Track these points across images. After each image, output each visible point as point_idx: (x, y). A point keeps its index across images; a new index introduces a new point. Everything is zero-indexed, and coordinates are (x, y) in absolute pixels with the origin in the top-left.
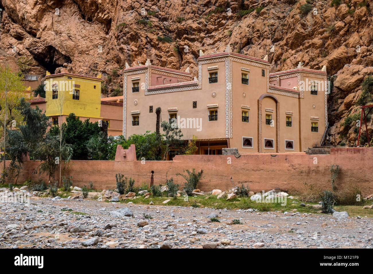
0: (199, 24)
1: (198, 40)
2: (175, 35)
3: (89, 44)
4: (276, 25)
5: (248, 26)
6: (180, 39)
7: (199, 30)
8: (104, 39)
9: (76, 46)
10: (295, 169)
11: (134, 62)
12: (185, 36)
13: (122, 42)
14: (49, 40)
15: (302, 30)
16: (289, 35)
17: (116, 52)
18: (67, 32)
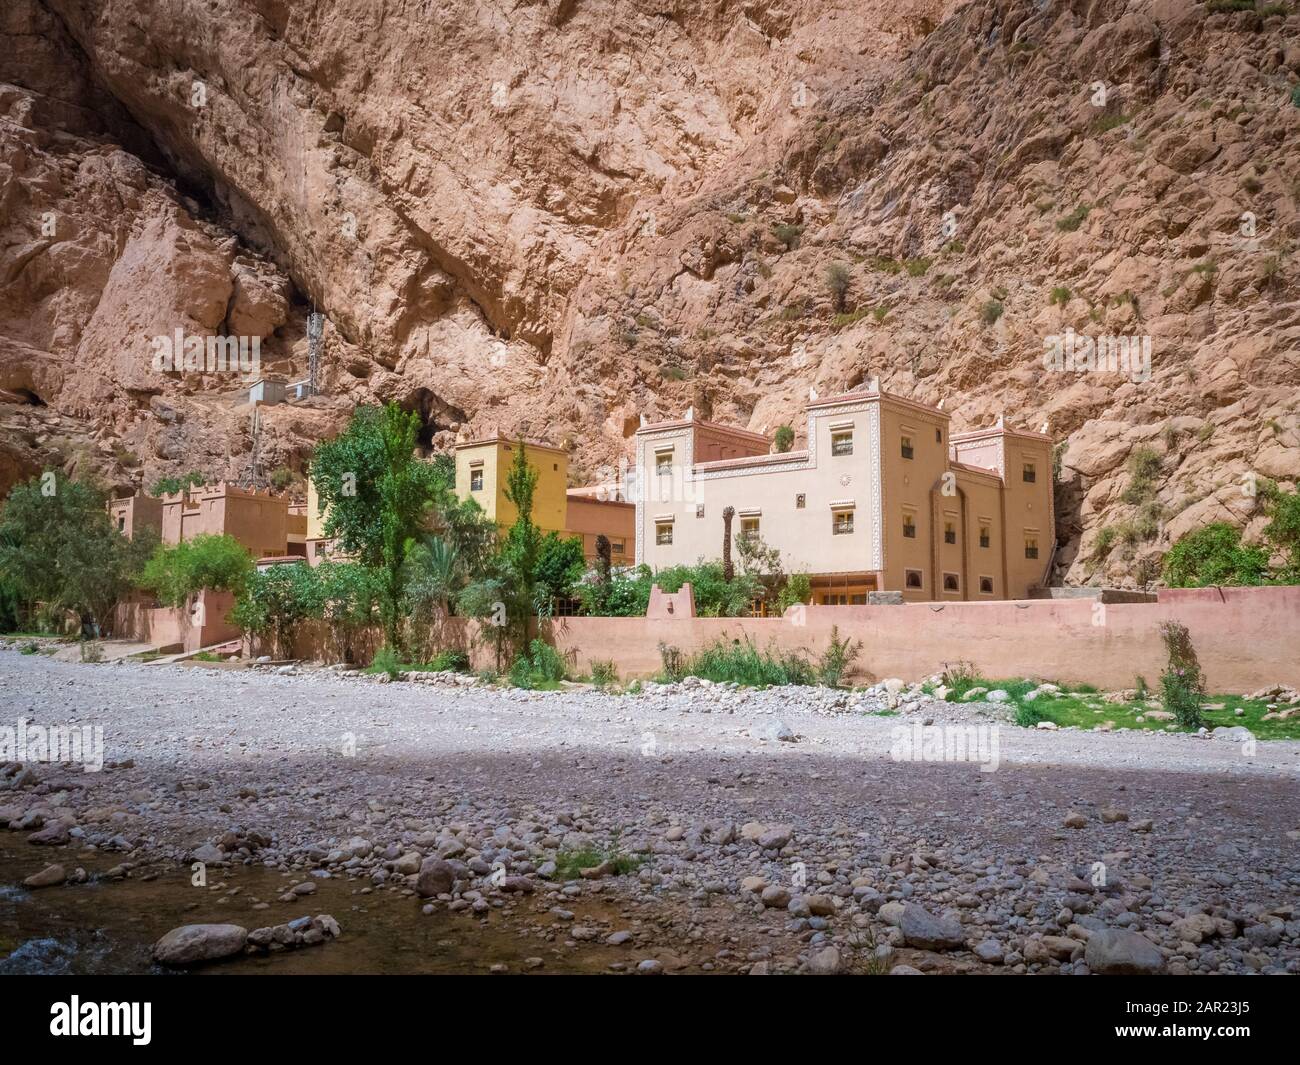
0: (747, 341)
1: (745, 374)
2: (696, 365)
3: (504, 384)
4: (922, 343)
5: (859, 345)
6: (708, 371)
7: (748, 355)
8: (537, 375)
9: (478, 389)
10: (1074, 635)
11: (608, 420)
12: (717, 366)
13: (584, 380)
14: (420, 377)
15: (986, 353)
16: (953, 363)
17: (569, 398)
18: (459, 361)
